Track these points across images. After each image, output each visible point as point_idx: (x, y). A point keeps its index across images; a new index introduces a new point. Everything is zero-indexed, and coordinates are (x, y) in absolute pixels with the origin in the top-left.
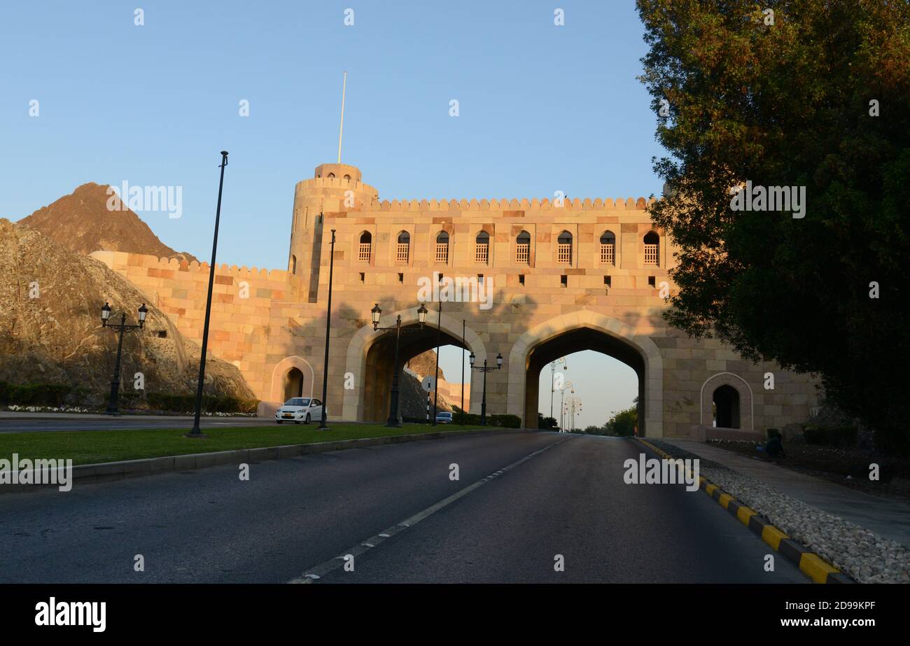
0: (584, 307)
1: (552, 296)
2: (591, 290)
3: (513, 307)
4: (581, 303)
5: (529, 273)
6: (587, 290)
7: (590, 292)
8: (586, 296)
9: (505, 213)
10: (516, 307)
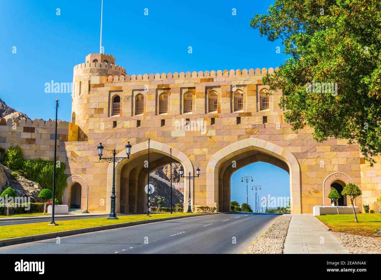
0: (252, 135)
1: (232, 130)
2: (255, 125)
3: (209, 138)
4: (249, 133)
5: (218, 117)
6: (253, 125)
7: (255, 127)
8: (253, 129)
9: (202, 80)
10: (210, 138)
